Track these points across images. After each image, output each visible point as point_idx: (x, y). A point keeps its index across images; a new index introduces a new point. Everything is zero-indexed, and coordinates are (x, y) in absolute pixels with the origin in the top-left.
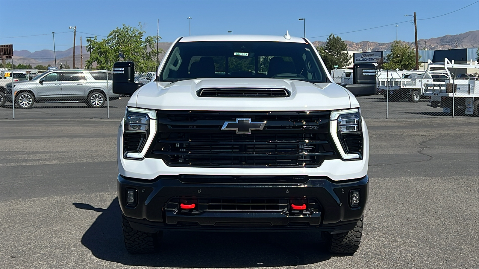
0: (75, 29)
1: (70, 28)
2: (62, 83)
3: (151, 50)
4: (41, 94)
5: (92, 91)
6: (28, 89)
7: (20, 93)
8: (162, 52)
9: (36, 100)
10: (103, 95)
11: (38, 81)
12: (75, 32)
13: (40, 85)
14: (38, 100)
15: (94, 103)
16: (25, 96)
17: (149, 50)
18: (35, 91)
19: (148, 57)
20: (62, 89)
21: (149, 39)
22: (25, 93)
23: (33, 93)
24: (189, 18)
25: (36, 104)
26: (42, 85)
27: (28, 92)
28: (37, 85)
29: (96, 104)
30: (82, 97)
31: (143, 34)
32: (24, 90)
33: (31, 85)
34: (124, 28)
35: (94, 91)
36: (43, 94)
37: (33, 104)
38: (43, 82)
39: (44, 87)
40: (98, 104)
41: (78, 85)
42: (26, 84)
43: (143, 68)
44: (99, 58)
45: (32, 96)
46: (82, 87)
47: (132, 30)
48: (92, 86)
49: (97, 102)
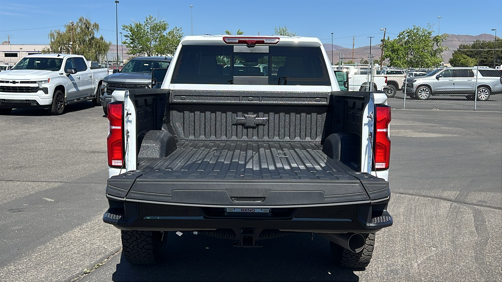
0: (385, 30)
1: (381, 29)
2: (455, 79)
3: (437, 48)
4: (437, 88)
5: (480, 86)
6: (426, 84)
7: (419, 87)
8: (447, 49)
9: (432, 93)
10: (489, 90)
11: (435, 76)
12: (385, 33)
13: (437, 80)
14: (433, 93)
15: (480, 97)
16: (423, 89)
17: (435, 48)
18: (432, 85)
19: (434, 54)
20: (455, 84)
21: (437, 37)
22: (424, 87)
23: (430, 87)
24: (439, 18)
25: (431, 97)
26: (438, 80)
27: (426, 86)
28: (434, 80)
29: (482, 98)
30: (471, 91)
31: (431, 34)
32: (423, 84)
33: (429, 80)
34: (414, 29)
35: (482, 86)
36: (439, 88)
37: (429, 96)
38: (439, 78)
39: (440, 82)
40: (484, 97)
41: (468, 80)
42: (425, 79)
43: (430, 64)
44: (392, 55)
45: (429, 89)
46: (472, 83)
47: (421, 30)
48: (480, 82)
49: (483, 96)
